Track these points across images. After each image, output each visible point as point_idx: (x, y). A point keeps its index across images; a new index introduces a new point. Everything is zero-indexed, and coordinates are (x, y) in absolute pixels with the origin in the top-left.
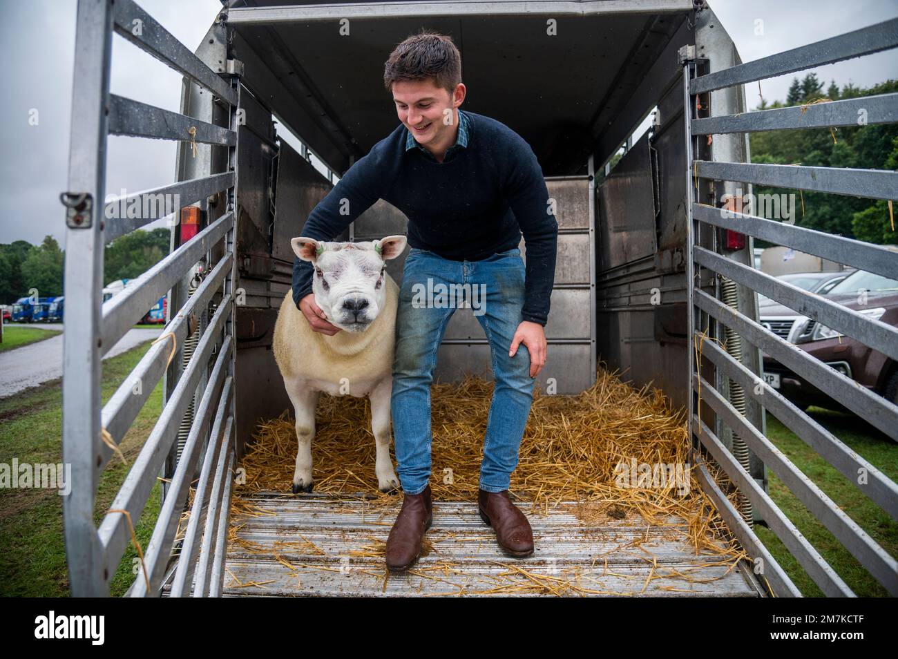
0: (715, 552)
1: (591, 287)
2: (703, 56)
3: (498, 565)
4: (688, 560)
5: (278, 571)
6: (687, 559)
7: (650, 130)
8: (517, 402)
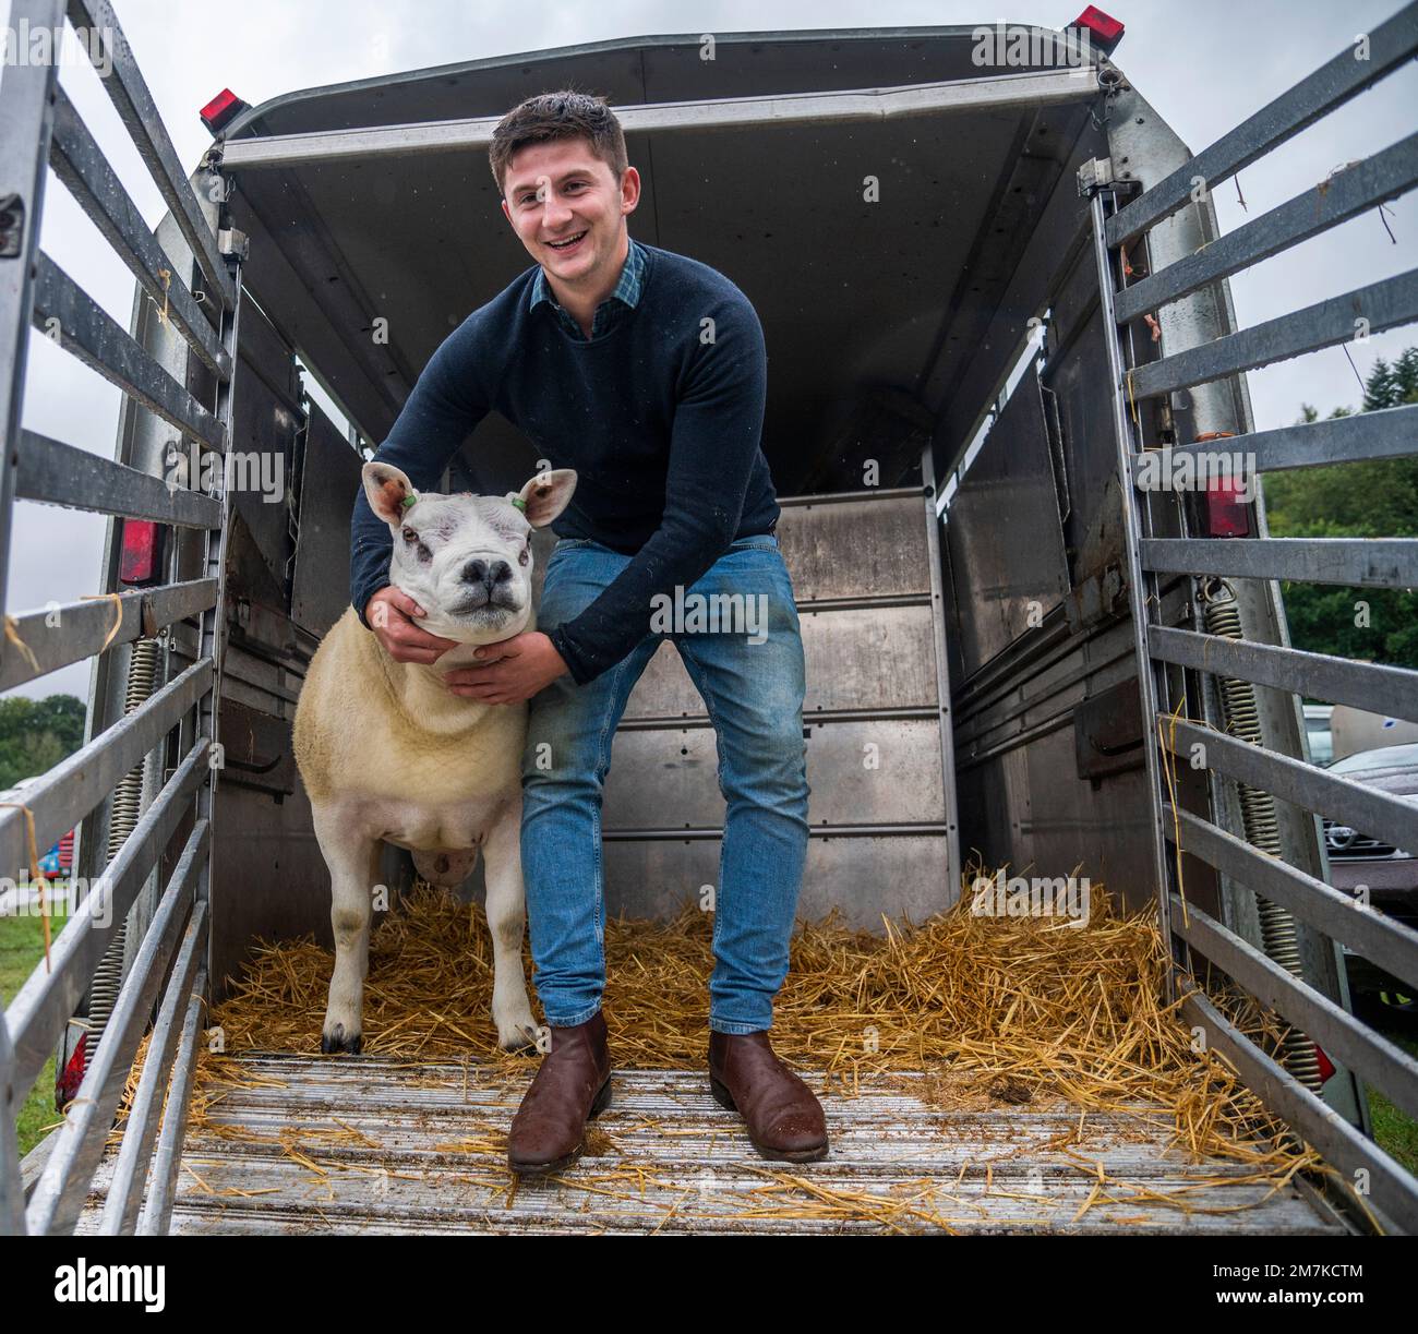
0: (1240, 1161)
1: (942, 714)
2: (1127, 175)
3: (754, 1173)
4: (1176, 1171)
5: (288, 1174)
6: (1173, 1170)
7: (1039, 354)
8: (772, 835)
